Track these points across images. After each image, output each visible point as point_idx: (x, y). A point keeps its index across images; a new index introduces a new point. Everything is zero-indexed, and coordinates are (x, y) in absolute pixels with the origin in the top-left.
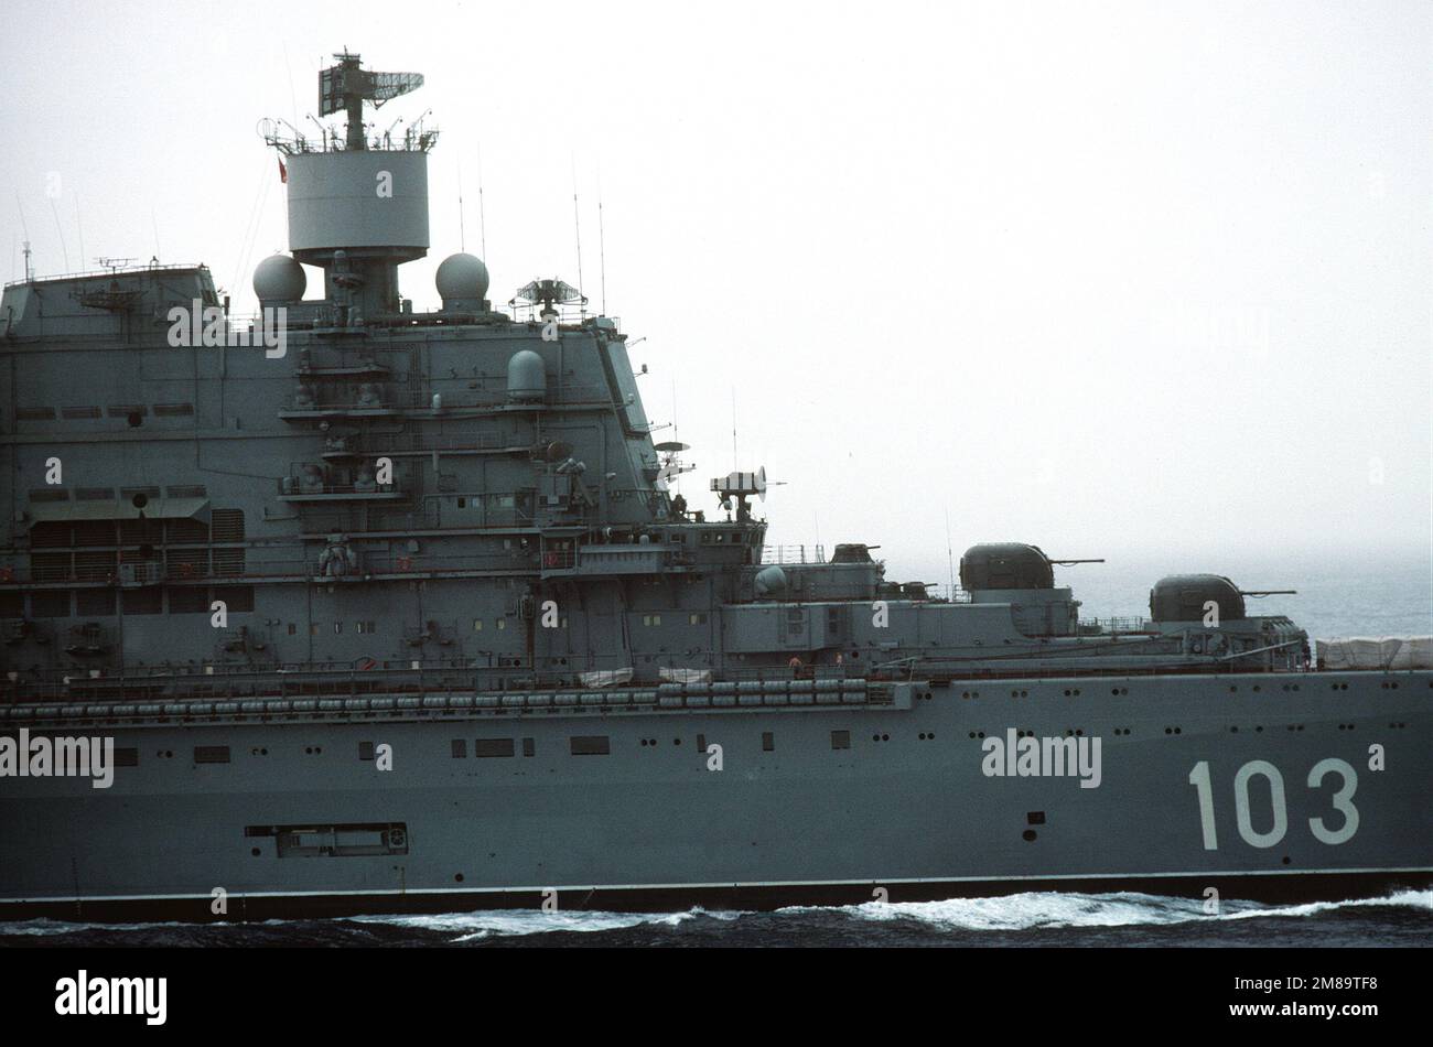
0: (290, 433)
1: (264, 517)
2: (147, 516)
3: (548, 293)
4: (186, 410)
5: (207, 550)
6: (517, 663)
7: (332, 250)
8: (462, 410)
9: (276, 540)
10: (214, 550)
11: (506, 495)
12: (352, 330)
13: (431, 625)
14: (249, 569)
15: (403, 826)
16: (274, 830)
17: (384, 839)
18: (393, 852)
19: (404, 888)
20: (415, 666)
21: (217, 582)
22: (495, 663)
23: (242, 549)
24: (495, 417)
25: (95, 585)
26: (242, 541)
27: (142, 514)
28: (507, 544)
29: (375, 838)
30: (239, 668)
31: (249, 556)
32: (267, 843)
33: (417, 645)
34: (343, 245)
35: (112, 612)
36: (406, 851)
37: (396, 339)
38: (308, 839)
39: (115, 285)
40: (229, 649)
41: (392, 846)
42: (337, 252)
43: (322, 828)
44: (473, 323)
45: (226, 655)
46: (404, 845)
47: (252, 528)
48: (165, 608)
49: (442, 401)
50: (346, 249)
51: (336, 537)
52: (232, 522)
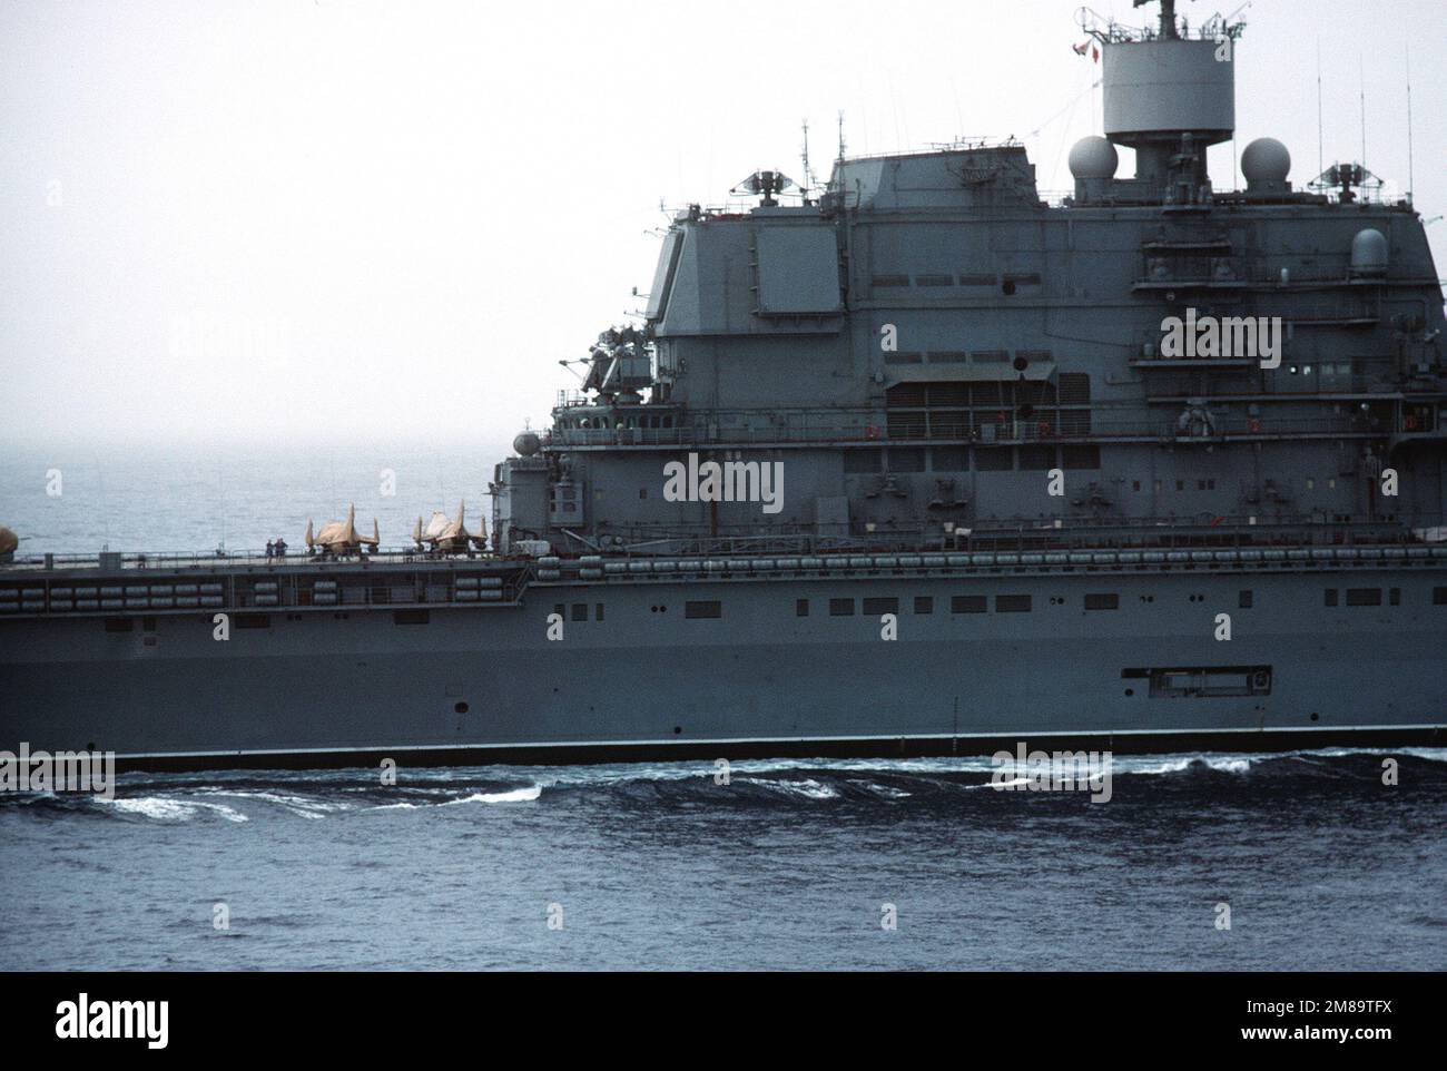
0: (1133, 303)
1: (1109, 379)
2: (1027, 378)
3: (1347, 175)
4: (1034, 279)
5: (1054, 411)
6: (1347, 518)
7: (1180, 132)
8: (1301, 284)
9: (1121, 402)
10: (1061, 411)
11: (1344, 363)
12: (1205, 207)
13: (1270, 483)
14: (1095, 429)
15: (1268, 670)
16: (1149, 672)
17: (1249, 681)
18: (1253, 693)
19: (1262, 727)
20: (1252, 521)
21: (1062, 441)
22: (1330, 519)
23: (1089, 410)
24: (1325, 291)
25: (958, 442)
26: (1088, 403)
27: (1022, 376)
28: (1337, 409)
29: (1241, 680)
30: (1086, 521)
31: (1095, 418)
32: (1141, 685)
33: (1256, 502)
34: (1190, 127)
35: (967, 469)
36: (1267, 692)
37: (1237, 216)
38: (1181, 681)
39: (971, 161)
40: (1080, 505)
41: (1255, 687)
42: (1185, 135)
43: (1194, 671)
44: (1305, 203)
45: (1077, 510)
46: (1266, 687)
47: (1097, 390)
48: (1016, 464)
49: (1290, 274)
50: (1193, 132)
51: (1198, 401)
52: (1076, 385)
